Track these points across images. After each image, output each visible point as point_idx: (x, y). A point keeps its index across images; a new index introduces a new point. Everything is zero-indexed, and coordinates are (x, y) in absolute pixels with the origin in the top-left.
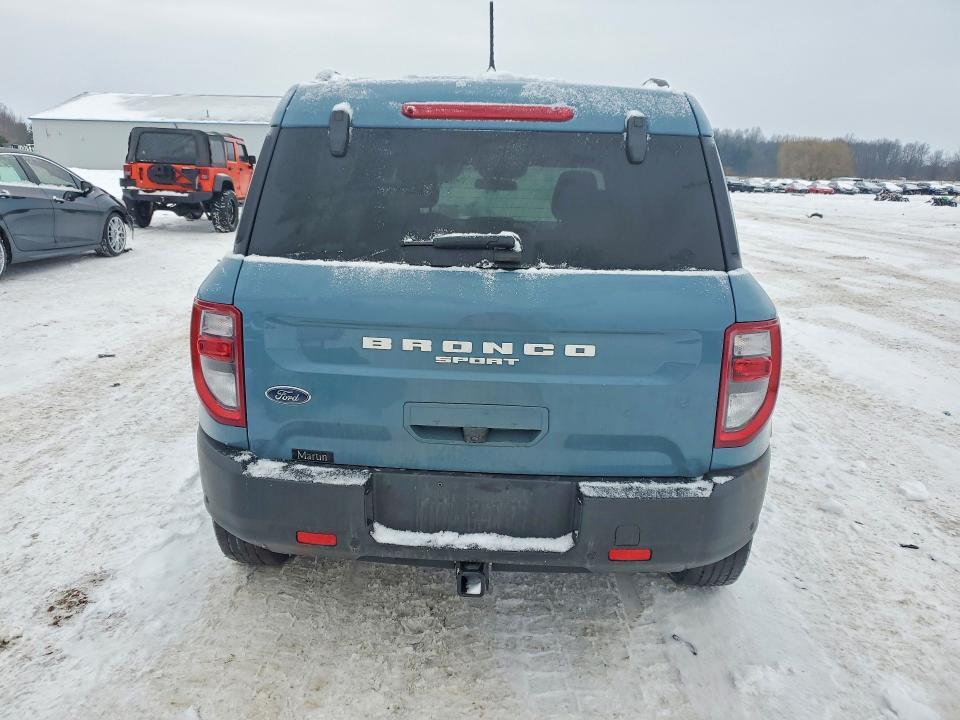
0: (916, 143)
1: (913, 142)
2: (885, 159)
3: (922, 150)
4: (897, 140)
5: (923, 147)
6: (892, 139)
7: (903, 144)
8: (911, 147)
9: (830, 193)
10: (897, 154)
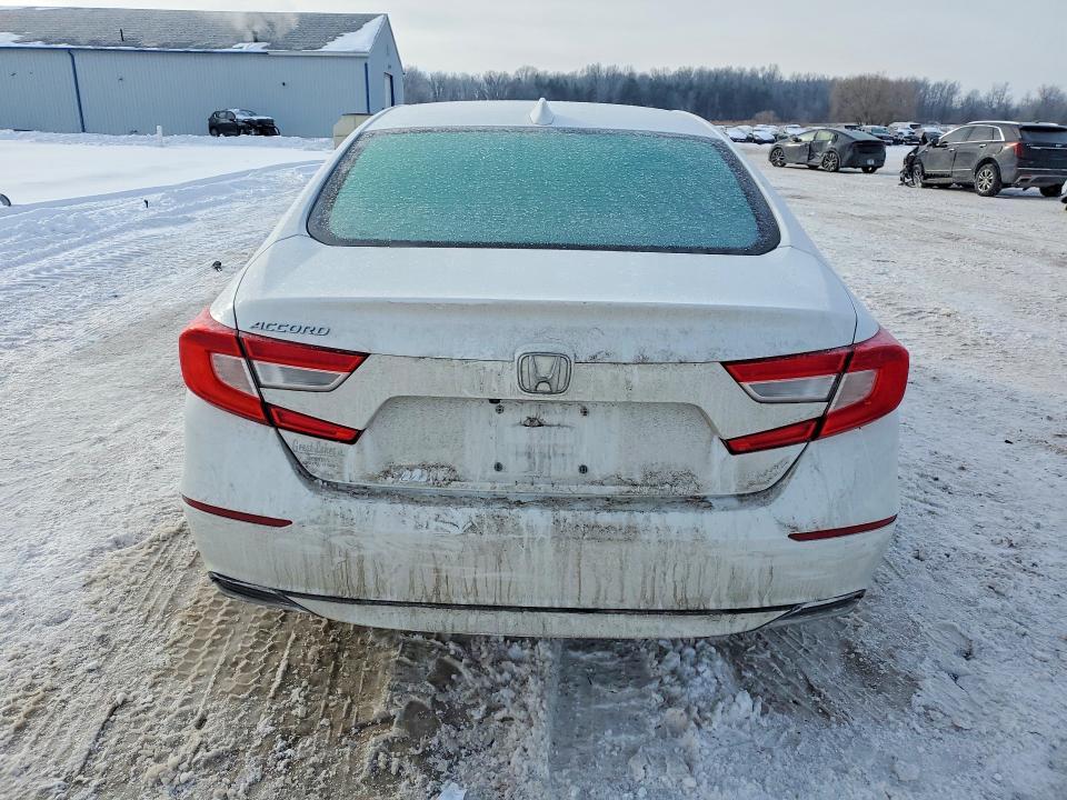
0: (946, 82)
1: (942, 80)
3: (952, 90)
4: (925, 79)
5: (953, 86)
6: (920, 78)
8: (939, 85)
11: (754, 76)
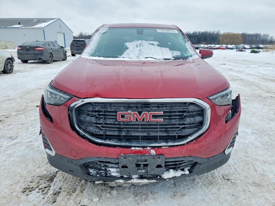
0: (266, 34)
2: (257, 38)
3: (267, 36)
5: (268, 35)
7: (262, 34)
8: (264, 35)
9: (225, 49)
10: (260, 37)
11: (213, 33)
